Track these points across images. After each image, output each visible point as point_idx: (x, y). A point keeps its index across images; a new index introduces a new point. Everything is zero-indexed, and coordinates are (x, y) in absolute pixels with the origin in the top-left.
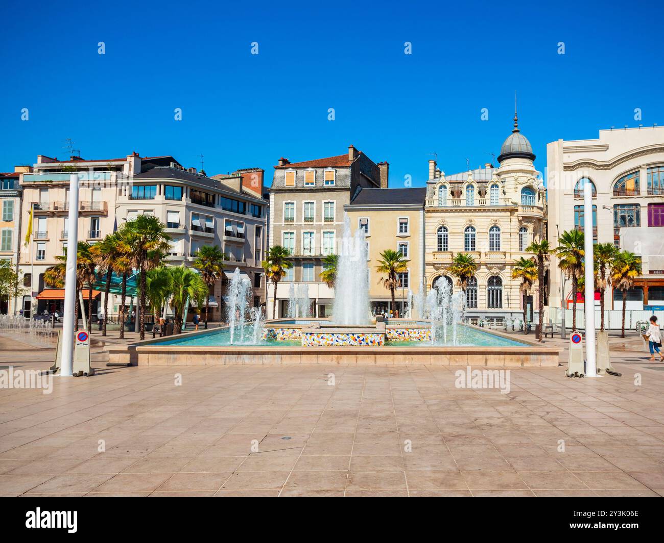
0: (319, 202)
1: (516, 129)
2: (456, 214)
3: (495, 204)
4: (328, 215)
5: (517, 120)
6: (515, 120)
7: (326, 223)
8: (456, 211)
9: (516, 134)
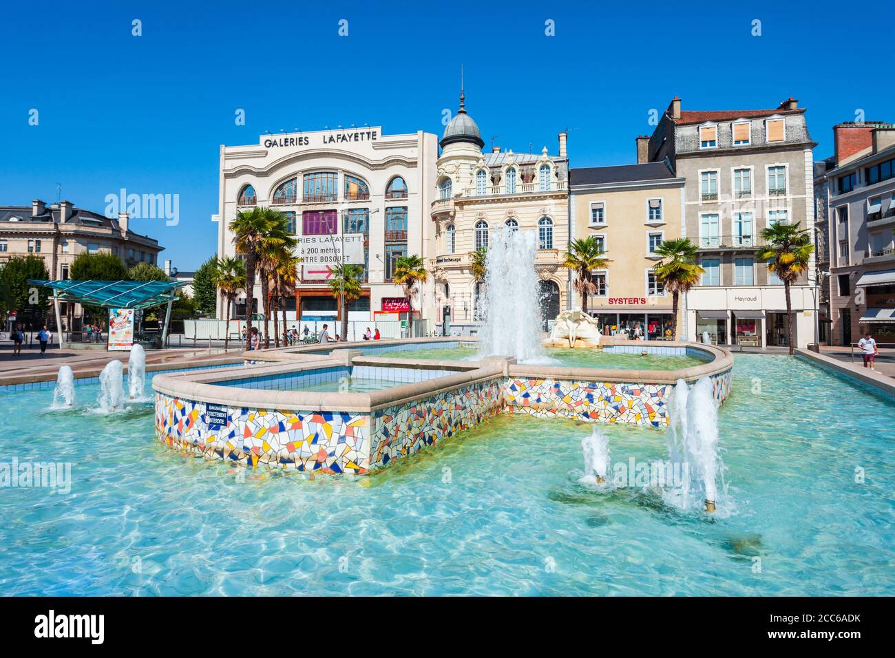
0: (726, 169)
1: (462, 109)
2: (528, 203)
3: (482, 194)
4: (708, 191)
5: (463, 99)
6: (461, 99)
7: (705, 202)
8: (528, 199)
9: (462, 116)
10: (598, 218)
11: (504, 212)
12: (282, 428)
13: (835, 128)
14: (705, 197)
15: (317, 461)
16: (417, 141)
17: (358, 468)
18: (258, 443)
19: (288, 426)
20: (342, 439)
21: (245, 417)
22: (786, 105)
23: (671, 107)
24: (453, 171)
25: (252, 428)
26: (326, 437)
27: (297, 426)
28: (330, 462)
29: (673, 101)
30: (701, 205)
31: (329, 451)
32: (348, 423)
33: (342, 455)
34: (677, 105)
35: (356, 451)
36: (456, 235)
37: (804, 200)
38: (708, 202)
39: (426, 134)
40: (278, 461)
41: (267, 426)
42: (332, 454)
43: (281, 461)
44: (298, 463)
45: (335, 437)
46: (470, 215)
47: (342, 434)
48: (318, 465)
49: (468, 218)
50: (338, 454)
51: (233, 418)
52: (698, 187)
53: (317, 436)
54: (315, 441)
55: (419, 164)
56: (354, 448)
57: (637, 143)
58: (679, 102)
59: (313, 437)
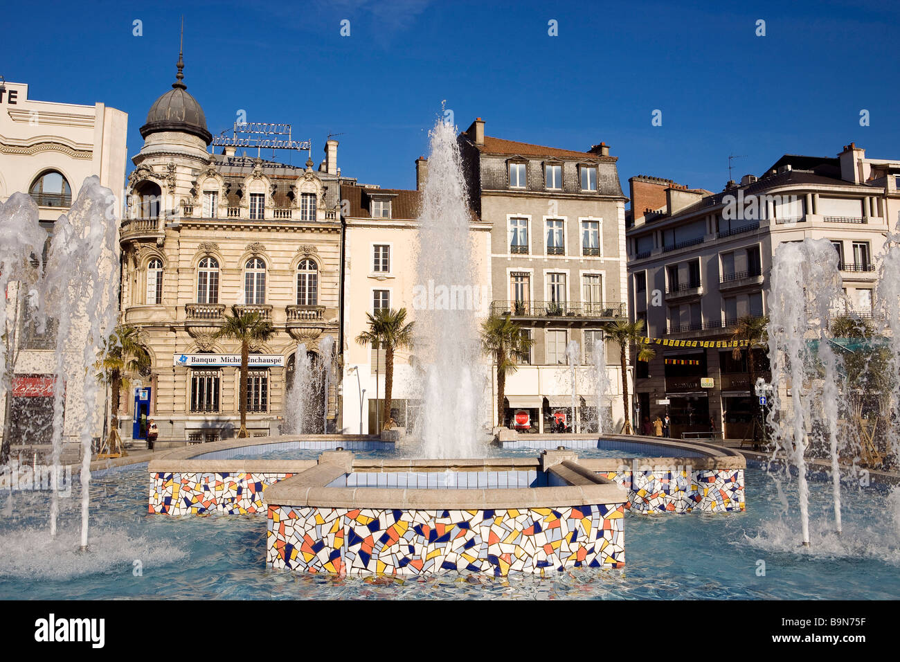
0: (537, 217)
1: (179, 82)
2: (283, 235)
3: (211, 215)
5: (182, 67)
6: (179, 67)
7: (514, 256)
8: (283, 229)
9: (179, 92)
10: (381, 265)
11: (245, 246)
12: (537, 528)
13: (631, 181)
14: (514, 249)
15: (576, 560)
16: (93, 117)
17: (615, 562)
18: (508, 549)
19: (544, 526)
20: (600, 534)
21: (490, 521)
22: (597, 150)
23: (472, 129)
24: (164, 175)
25: (499, 532)
26: (585, 534)
27: (554, 526)
28: (590, 558)
29: (475, 122)
30: (509, 259)
31: (588, 547)
32: (605, 517)
33: (601, 551)
34: (480, 128)
35: (613, 544)
36: (165, 276)
37: (617, 263)
38: (518, 256)
39: (110, 111)
40: (535, 566)
41: (520, 528)
42: (592, 551)
43: (538, 565)
44: (557, 565)
45: (594, 533)
46: (191, 245)
47: (600, 528)
48: (578, 564)
49: (187, 252)
50: (597, 550)
51: (472, 524)
52: (506, 236)
53: (576, 532)
54: (574, 540)
55: (96, 155)
56: (611, 542)
57: (417, 167)
58: (483, 124)
59: (571, 534)
